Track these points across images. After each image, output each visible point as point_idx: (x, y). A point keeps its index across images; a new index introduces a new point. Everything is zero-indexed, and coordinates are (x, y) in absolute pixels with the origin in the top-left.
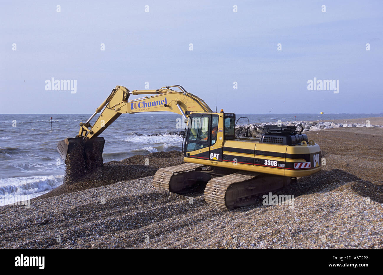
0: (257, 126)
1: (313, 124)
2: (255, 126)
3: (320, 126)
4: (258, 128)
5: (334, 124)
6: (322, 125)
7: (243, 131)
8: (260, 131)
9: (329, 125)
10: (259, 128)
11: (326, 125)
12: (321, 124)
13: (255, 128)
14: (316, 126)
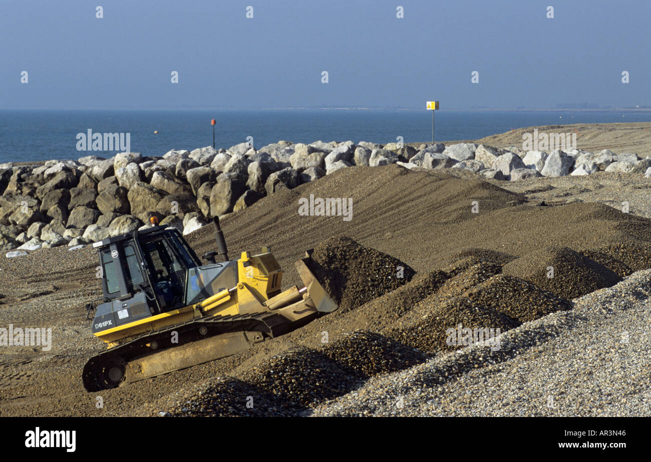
0: (150, 165)
1: (399, 153)
2: (142, 165)
3: (431, 159)
4: (155, 174)
5: (489, 154)
6: (437, 156)
7: (80, 185)
8: (165, 188)
9: (468, 155)
10: (163, 171)
11: (458, 155)
12: (433, 152)
13: (142, 173)
14: (414, 161)
